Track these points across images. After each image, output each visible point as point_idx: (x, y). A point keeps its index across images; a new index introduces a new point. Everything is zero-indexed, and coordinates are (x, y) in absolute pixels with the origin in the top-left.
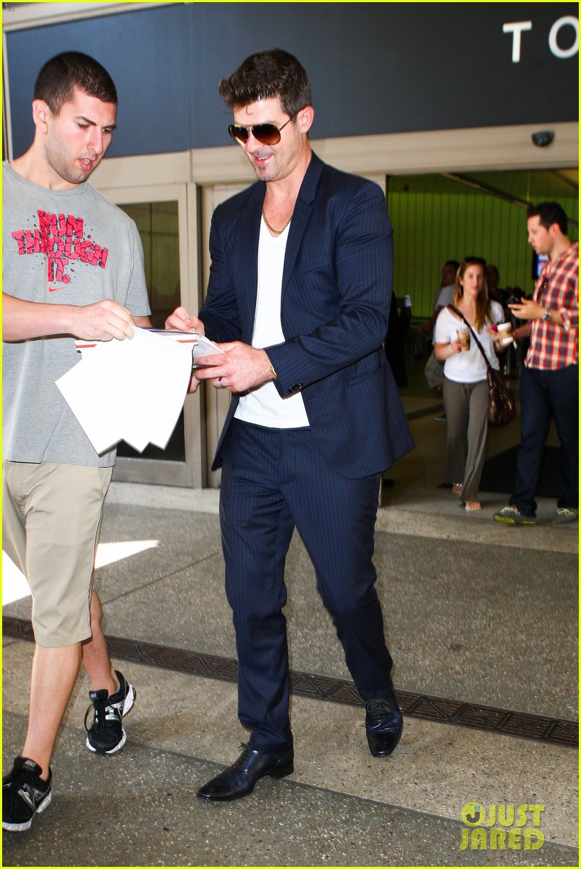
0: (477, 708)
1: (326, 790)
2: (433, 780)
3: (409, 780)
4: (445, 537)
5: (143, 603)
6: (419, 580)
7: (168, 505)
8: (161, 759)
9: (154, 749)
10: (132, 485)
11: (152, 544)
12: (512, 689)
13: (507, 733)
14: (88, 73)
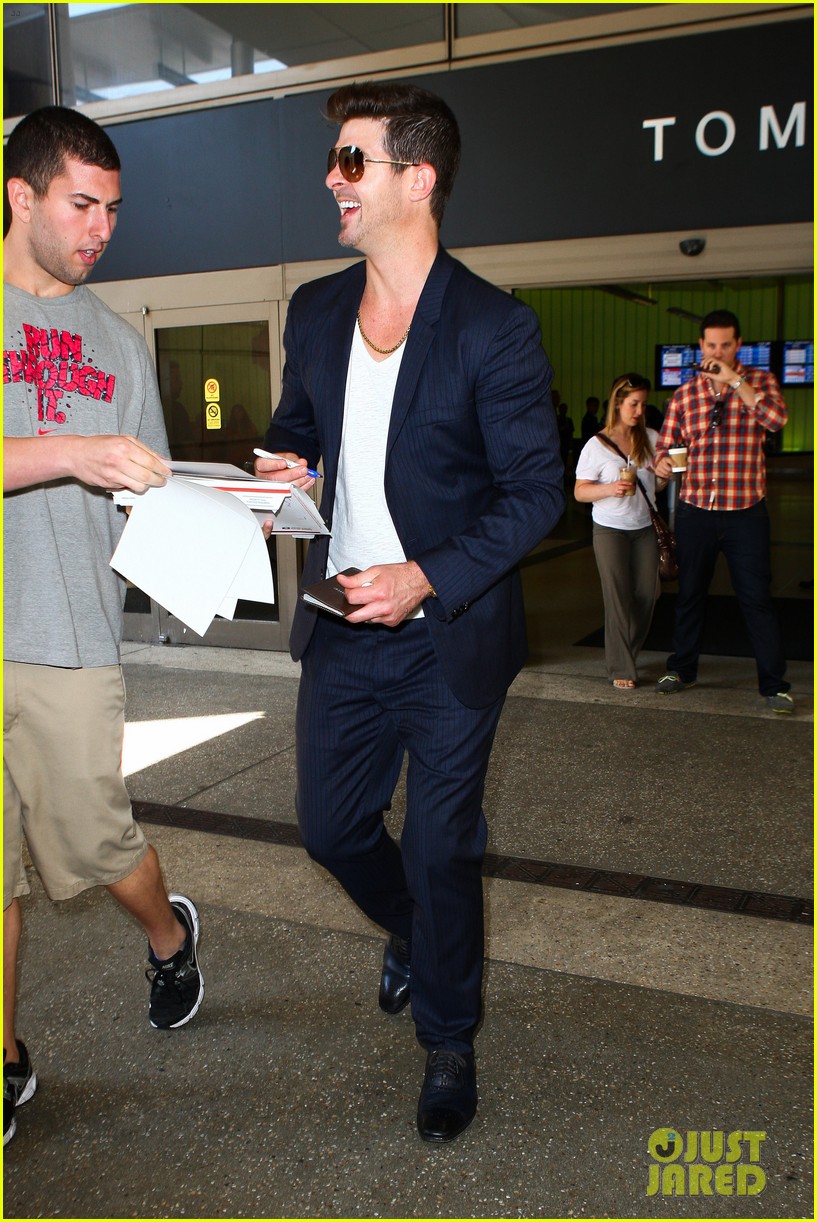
0: (660, 881)
1: (516, 964)
2: (628, 952)
3: (601, 953)
4: (592, 700)
5: (265, 780)
6: (572, 749)
7: (265, 672)
8: (332, 937)
9: (321, 928)
10: (217, 649)
11: (258, 715)
12: (695, 861)
13: (698, 905)
14: (79, 134)
